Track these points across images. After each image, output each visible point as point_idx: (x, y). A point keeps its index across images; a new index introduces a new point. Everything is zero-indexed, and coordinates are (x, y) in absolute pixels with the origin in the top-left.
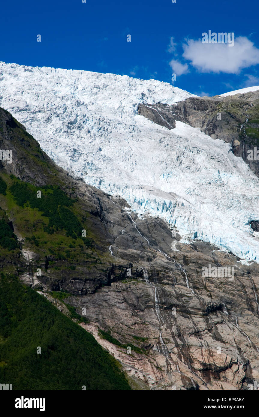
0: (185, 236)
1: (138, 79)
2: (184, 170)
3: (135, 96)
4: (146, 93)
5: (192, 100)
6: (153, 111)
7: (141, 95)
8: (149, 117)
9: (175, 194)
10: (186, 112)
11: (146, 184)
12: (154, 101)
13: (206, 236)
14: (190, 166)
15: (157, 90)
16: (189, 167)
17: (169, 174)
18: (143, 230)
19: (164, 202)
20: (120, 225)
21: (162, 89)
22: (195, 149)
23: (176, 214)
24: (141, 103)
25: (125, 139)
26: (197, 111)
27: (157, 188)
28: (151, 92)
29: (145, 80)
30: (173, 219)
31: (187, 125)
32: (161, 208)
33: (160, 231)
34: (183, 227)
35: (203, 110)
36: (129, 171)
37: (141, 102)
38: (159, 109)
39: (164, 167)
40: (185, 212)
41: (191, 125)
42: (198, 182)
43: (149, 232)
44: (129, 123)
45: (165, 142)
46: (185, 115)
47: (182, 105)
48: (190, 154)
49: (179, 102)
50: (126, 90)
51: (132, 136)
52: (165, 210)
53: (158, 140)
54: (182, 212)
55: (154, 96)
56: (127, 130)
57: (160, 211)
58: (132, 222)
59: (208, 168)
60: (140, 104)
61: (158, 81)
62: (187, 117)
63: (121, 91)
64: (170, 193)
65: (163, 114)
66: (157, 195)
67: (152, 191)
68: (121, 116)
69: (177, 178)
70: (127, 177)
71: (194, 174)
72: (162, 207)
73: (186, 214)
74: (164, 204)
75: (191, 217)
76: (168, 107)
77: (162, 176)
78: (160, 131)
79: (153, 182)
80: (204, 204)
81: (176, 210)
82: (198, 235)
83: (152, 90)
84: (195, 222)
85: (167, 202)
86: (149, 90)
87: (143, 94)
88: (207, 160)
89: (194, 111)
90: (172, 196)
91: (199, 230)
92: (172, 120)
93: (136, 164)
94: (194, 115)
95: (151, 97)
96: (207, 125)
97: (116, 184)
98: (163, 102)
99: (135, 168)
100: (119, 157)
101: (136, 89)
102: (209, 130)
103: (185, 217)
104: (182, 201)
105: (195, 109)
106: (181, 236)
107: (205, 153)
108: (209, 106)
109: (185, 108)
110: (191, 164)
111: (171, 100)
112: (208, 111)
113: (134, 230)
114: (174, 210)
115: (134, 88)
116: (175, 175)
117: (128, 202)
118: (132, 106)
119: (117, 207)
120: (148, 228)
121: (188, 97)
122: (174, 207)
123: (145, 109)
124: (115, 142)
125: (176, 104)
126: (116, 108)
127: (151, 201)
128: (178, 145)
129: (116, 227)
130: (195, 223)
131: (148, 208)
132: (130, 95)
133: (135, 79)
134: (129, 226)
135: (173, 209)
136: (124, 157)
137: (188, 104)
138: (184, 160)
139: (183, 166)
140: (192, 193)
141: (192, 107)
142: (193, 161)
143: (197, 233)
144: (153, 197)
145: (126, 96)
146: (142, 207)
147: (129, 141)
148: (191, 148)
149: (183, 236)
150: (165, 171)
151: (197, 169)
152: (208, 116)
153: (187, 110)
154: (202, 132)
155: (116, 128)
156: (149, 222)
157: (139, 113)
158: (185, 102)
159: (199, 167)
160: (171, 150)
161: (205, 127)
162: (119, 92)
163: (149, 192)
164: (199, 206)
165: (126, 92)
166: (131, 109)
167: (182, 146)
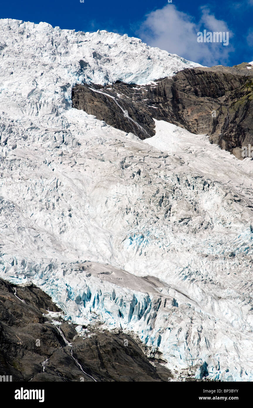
0: (180, 371)
1: (70, 31)
2: (176, 228)
3: (66, 67)
4: (90, 60)
5: (190, 74)
6: (105, 100)
7: (78, 65)
8: (98, 114)
9: (158, 280)
10: (176, 100)
11: (93, 259)
12: (106, 78)
13: (227, 371)
14: (190, 218)
15: (113, 53)
16: (186, 221)
17: (143, 237)
18: (88, 361)
19: (134, 297)
20: (37, 350)
21: (124, 51)
22: (199, 180)
23: (159, 322)
24: (79, 82)
25: (45, 162)
26: (202, 99)
27: (119, 268)
28: (100, 57)
29: (88, 33)
30: (154, 334)
31: (179, 128)
32: (126, 311)
33: (127, 363)
34: (176, 353)
35: (214, 97)
36: (56, 231)
37: (80, 80)
38: (119, 95)
39: (131, 221)
40: (180, 319)
41: (189, 129)
42: (206, 253)
43: (103, 365)
44: (53, 127)
45: (133, 166)
46: (175, 107)
47: (169, 86)
48: (188, 192)
49: (161, 79)
50: (45, 54)
51: (62, 155)
52: (135, 316)
53: (118, 163)
54: (173, 319)
55: (106, 67)
56: (49, 143)
57: (126, 317)
58: (64, 344)
59: (228, 222)
60: (76, 85)
61: (116, 35)
62: (180, 112)
63: (34, 57)
64: (146, 278)
65: (127, 106)
66: (117, 282)
67: (107, 273)
68: (35, 111)
69: (160, 244)
70: (50, 244)
71: (198, 235)
72: (128, 308)
73: (183, 324)
74: (134, 301)
75: (194, 330)
76: (137, 91)
77: (128, 241)
78: (121, 144)
79: (108, 254)
80: (220, 301)
81: (160, 314)
82: (210, 370)
83: (102, 53)
84: (203, 340)
85: (141, 297)
86: (95, 55)
87: (83, 64)
88: (225, 204)
89: (194, 98)
90: (151, 285)
91: (212, 358)
92: (147, 118)
93: (70, 216)
94: (195, 107)
95: (100, 69)
96: (224, 129)
97: (28, 261)
98: (127, 81)
99: (69, 224)
100: (33, 202)
101: (67, 53)
102: (227, 138)
103: (180, 330)
104: (172, 294)
105: (196, 93)
106: (173, 373)
107: (220, 190)
108: (227, 87)
109: (174, 91)
110: (191, 213)
111: (145, 73)
112: (224, 98)
113: (67, 361)
114: (155, 316)
115: (63, 51)
116: (156, 238)
117: (54, 300)
118: (59, 90)
119: (30, 312)
120: (100, 357)
121: (180, 69)
122: (157, 309)
123: (87, 95)
124: (25, 168)
125: (155, 83)
126: (25, 94)
127: (105, 296)
128: (162, 173)
129: (29, 355)
130: (203, 343)
131: (97, 313)
132: (55, 65)
133: (66, 31)
134: (58, 353)
135: (152, 312)
136: (44, 201)
137: (182, 84)
138: (175, 205)
139: (173, 219)
140: (193, 276)
141: (190, 89)
142: (195, 207)
143: (206, 365)
144: (108, 287)
145: (47, 68)
146: (85, 310)
147: (53, 165)
148: (189, 178)
149: (176, 372)
150: (134, 231)
151: (205, 225)
152: (224, 109)
153: (180, 96)
154: (212, 143)
155: (25, 138)
156: (102, 342)
157: (76, 105)
158: (175, 79)
159: (208, 219)
160: (147, 183)
161: (219, 132)
162: (30, 61)
163: (101, 276)
164: (209, 305)
165: (46, 58)
166: (57, 96)
167: (169, 174)
